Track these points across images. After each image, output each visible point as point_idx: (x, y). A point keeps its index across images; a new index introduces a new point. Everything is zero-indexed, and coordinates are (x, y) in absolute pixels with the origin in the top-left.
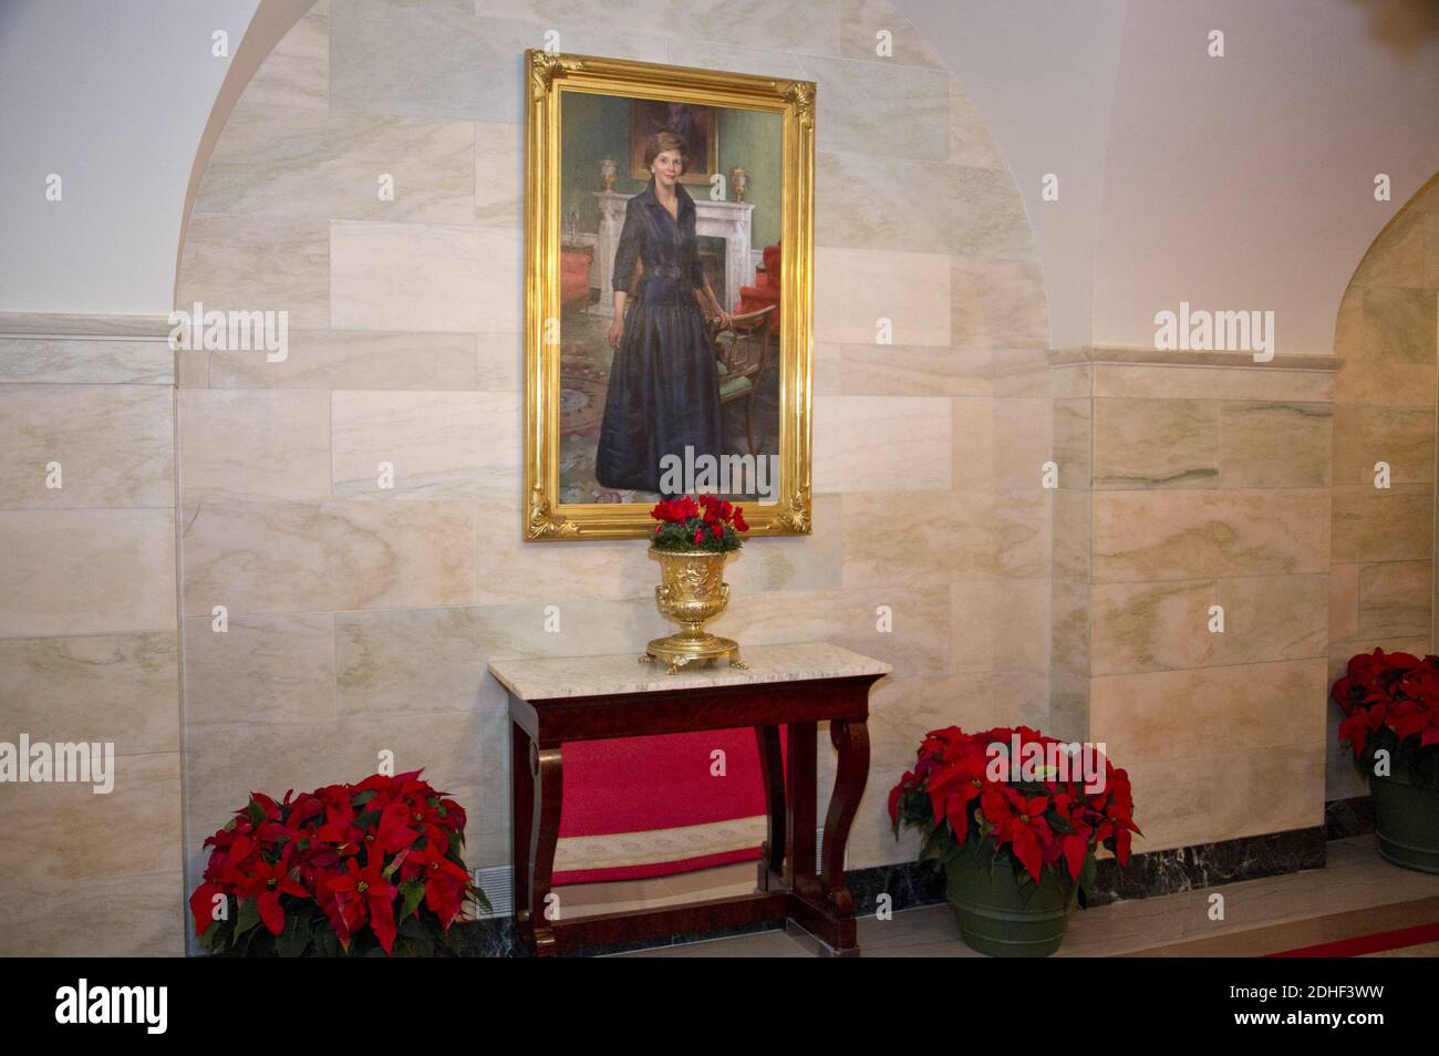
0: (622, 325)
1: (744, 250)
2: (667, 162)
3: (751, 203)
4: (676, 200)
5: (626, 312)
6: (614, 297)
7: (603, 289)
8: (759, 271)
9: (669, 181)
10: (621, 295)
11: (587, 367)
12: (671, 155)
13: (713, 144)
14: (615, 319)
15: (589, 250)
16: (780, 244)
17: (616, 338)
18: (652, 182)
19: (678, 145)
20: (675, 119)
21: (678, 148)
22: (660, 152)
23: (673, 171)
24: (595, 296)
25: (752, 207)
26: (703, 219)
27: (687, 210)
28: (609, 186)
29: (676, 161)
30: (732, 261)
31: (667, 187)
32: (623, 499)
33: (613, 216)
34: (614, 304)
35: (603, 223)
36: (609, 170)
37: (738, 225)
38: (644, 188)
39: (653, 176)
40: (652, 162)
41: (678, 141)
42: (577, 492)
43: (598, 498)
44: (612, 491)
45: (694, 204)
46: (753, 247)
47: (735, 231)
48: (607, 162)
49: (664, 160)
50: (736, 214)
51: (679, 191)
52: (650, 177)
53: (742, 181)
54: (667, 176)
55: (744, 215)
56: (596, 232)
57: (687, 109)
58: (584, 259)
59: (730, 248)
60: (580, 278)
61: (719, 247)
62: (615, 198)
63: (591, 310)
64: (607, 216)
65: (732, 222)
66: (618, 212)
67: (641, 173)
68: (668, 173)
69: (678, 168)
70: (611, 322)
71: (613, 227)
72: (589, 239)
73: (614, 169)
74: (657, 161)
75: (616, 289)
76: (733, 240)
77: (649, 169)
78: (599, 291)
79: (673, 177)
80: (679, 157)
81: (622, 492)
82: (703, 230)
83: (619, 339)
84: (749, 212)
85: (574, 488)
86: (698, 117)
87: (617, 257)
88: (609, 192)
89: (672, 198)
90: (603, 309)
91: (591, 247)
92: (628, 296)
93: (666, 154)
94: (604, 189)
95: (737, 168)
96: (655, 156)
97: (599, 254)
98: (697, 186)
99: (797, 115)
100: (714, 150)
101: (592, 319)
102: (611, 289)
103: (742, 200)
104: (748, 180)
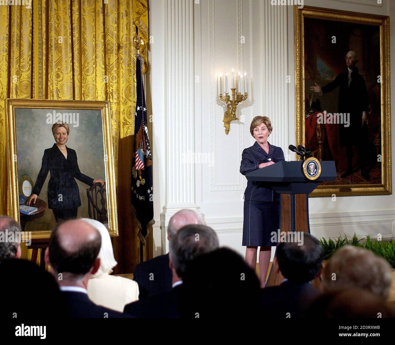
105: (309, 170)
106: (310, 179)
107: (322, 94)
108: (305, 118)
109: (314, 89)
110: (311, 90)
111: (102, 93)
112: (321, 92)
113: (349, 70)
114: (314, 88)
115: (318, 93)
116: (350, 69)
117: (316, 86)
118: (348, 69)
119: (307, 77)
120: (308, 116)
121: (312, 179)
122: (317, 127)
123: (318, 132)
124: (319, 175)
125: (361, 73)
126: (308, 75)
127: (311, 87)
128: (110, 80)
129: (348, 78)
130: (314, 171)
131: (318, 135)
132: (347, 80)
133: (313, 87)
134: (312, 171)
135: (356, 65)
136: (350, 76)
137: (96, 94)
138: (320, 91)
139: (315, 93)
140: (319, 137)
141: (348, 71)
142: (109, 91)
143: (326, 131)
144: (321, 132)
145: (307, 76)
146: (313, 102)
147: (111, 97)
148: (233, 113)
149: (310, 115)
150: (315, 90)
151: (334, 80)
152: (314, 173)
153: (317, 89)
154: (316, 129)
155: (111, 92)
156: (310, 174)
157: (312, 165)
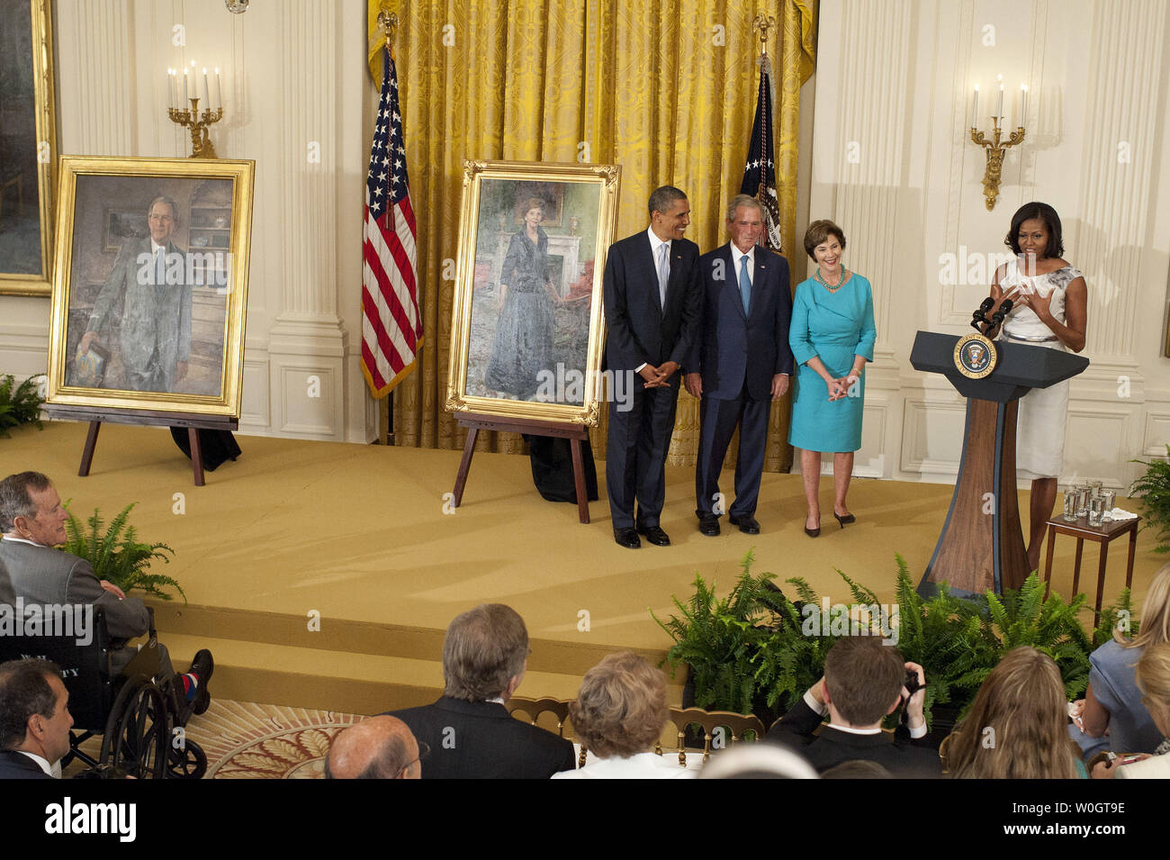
0: (503, 302)
1: (574, 262)
2: (534, 214)
3: (580, 236)
4: (537, 235)
5: (507, 297)
6: (501, 288)
8: (582, 274)
9: (534, 225)
10: (504, 287)
12: (537, 211)
13: (560, 203)
14: (500, 299)
15: (489, 263)
16: (594, 259)
17: (500, 310)
18: (526, 224)
19: (541, 205)
21: (541, 207)
22: (530, 209)
23: (537, 220)
24: (491, 287)
25: (580, 238)
27: (543, 241)
28: (502, 228)
29: (539, 214)
30: (566, 269)
31: (533, 228)
34: (500, 292)
35: (497, 248)
36: (503, 220)
37: (571, 248)
38: (520, 229)
39: (526, 222)
40: (526, 214)
41: (541, 203)
45: (547, 237)
46: (579, 261)
47: (569, 252)
48: (502, 215)
49: (532, 213)
50: (571, 242)
51: (539, 230)
52: (524, 222)
53: (575, 224)
54: (533, 222)
55: (575, 243)
56: (494, 253)
57: (545, 185)
58: (487, 267)
59: (566, 261)
60: (483, 277)
61: (559, 260)
62: (505, 235)
63: (489, 294)
64: (500, 244)
65: (567, 247)
69: (540, 218)
70: (498, 301)
72: (490, 257)
73: (506, 219)
74: (528, 214)
75: (502, 283)
76: (567, 257)
77: (524, 218)
79: (536, 223)
80: (540, 212)
81: (498, 393)
83: (502, 310)
84: (578, 241)
87: (503, 266)
88: (502, 231)
89: (535, 234)
91: (490, 261)
92: (508, 288)
93: (533, 210)
94: (499, 230)
95: (573, 215)
96: (528, 211)
97: (494, 265)
98: (549, 227)
100: (560, 206)
101: (488, 299)
102: (499, 283)
103: (575, 234)
104: (578, 223)
105: (969, 359)
152: (980, 366)
157: (976, 349)
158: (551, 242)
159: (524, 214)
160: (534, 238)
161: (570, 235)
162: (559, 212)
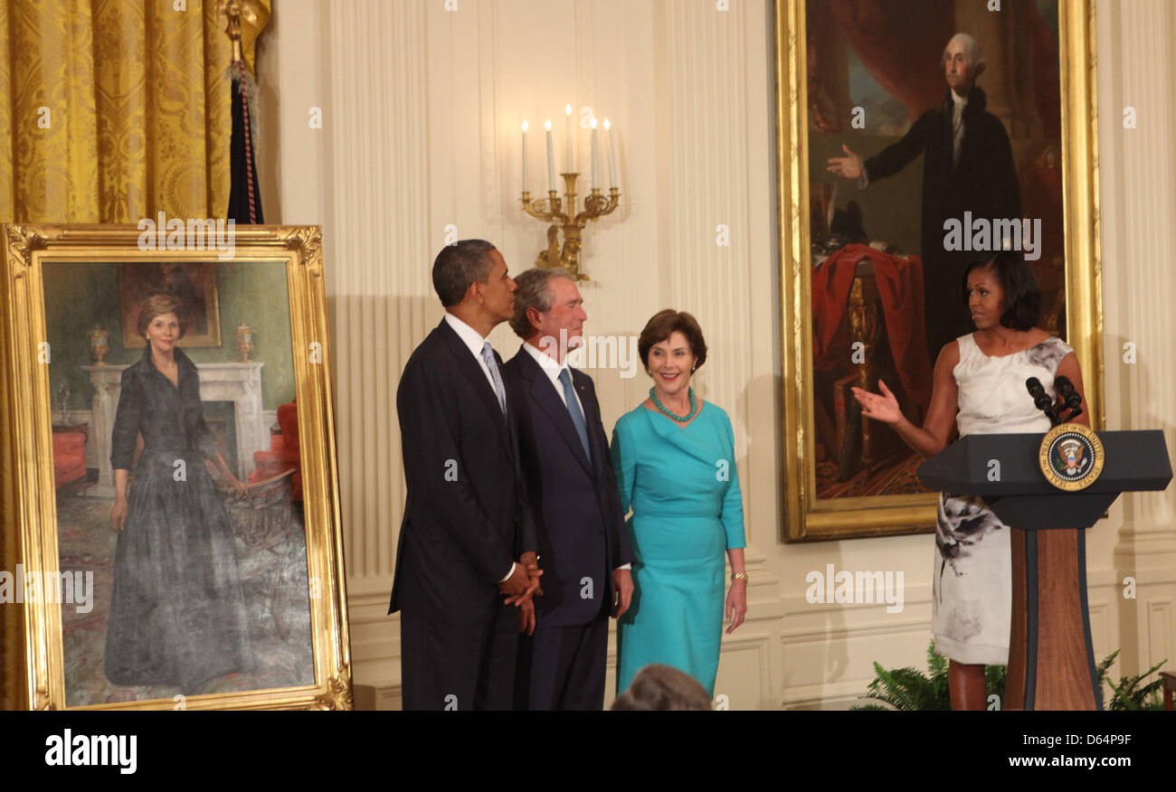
0: (125, 504)
1: (255, 411)
2: (163, 327)
3: (259, 361)
4: (176, 366)
5: (129, 491)
6: (114, 476)
7: (101, 468)
8: (274, 432)
9: (166, 347)
10: (121, 473)
11: (88, 555)
12: (166, 318)
13: (213, 302)
14: (116, 499)
15: (83, 429)
16: (295, 401)
17: (120, 520)
18: (148, 349)
19: (174, 306)
20: (169, 279)
21: (173, 311)
22: (154, 316)
23: (170, 335)
24: (93, 476)
25: (261, 365)
26: (206, 383)
27: (189, 374)
28: (100, 357)
29: (172, 325)
30: (242, 425)
31: (164, 353)
32: (138, 696)
33: (107, 389)
34: (114, 484)
35: (96, 397)
36: (99, 341)
37: (247, 387)
38: (139, 357)
39: (148, 342)
40: (146, 327)
41: (173, 303)
42: (85, 693)
43: (108, 697)
44: (126, 688)
45: (196, 368)
46: (265, 408)
47: (244, 392)
48: (97, 333)
49: (159, 325)
50: (243, 375)
51: (179, 356)
52: (145, 344)
53: (247, 338)
54: (163, 341)
55: (252, 373)
56: (91, 408)
58: (78, 439)
59: (239, 411)
60: (76, 459)
61: (227, 411)
62: (108, 371)
63: (90, 492)
64: (101, 389)
65: (240, 384)
66: (112, 385)
67: (133, 340)
68: (164, 338)
69: (175, 332)
70: (113, 503)
71: (107, 402)
72: (83, 417)
73: (106, 339)
74: (152, 327)
75: (115, 466)
76: (241, 401)
77: (143, 335)
78: (97, 471)
79: (170, 342)
80: (175, 320)
81: (136, 689)
82: (208, 395)
83: (122, 521)
84: (258, 370)
85: (81, 688)
86: (193, 275)
87: (114, 433)
88: (101, 364)
89: (170, 363)
90: (101, 490)
91: (86, 424)
92: (129, 475)
93: (161, 318)
94: (94, 360)
95: (241, 325)
96: (150, 320)
97: (94, 432)
98: (198, 349)
99: (303, 263)
100: (213, 307)
101: (91, 501)
102: (110, 467)
103: (249, 358)
104: (254, 338)
105: (1062, 462)
106: (1062, 487)
107: (867, 183)
108: (812, 266)
109: (838, 167)
110: (831, 171)
111: (88, 198)
112: (865, 176)
113: (957, 98)
114: (840, 164)
115: (854, 181)
116: (959, 93)
117: (844, 155)
118: (950, 95)
119: (816, 127)
120: (822, 259)
121: (1072, 486)
122: (852, 295)
123: (854, 315)
124: (1095, 477)
125: (994, 107)
126: (819, 118)
127: (830, 161)
128: (122, 151)
129: (951, 127)
130: (1079, 463)
131: (855, 323)
132: (950, 132)
133: (836, 160)
134: (1072, 463)
135: (981, 82)
136: (957, 118)
137: (71, 203)
138: (861, 172)
139: (841, 179)
140: (860, 328)
141: (952, 103)
142: (119, 191)
143: (880, 310)
144: (866, 311)
145: (817, 123)
146: (837, 213)
147: (125, 210)
148: (570, 258)
149: (826, 254)
150: (845, 171)
151: (907, 135)
152: (1079, 471)
153: (850, 166)
154: (848, 302)
155: (125, 191)
156: (1064, 473)
157: (1070, 446)
158: (204, 376)
159: (142, 327)
160: (170, 371)
161: (241, 360)
162: (213, 318)
